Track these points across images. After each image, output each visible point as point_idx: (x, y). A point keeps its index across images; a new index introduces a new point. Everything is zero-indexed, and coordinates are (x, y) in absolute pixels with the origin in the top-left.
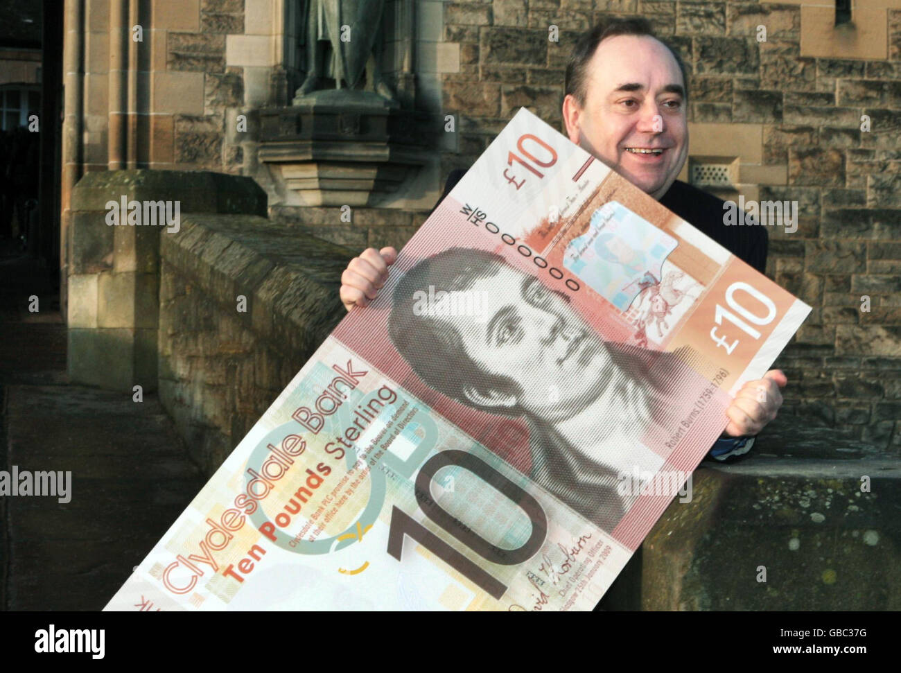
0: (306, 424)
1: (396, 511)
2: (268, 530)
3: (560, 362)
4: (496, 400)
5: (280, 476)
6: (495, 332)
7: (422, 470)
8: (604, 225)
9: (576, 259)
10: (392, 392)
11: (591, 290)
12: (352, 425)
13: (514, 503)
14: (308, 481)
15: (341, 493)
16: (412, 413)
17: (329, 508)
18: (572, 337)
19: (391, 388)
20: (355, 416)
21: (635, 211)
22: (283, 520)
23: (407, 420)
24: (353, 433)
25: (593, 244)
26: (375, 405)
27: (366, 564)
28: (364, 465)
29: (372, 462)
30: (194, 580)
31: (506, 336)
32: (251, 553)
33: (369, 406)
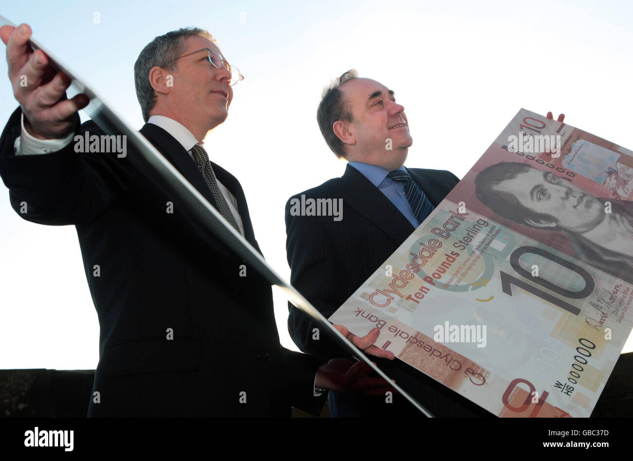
0: (440, 235)
1: (502, 273)
2: (429, 280)
3: (575, 207)
4: (544, 224)
5: (431, 256)
6: (535, 196)
7: (512, 255)
8: (579, 149)
9: (569, 163)
10: (485, 222)
11: (581, 176)
12: (466, 235)
13: (570, 270)
14: (447, 259)
15: (468, 264)
16: (499, 230)
17: (463, 271)
18: (578, 196)
19: (484, 220)
20: (467, 232)
21: (593, 143)
22: (437, 276)
23: (497, 233)
24: (468, 239)
25: (576, 157)
26: (477, 227)
27: (492, 298)
28: (478, 253)
29: (482, 251)
30: (389, 301)
31: (542, 197)
32: (421, 290)
33: (474, 227)
